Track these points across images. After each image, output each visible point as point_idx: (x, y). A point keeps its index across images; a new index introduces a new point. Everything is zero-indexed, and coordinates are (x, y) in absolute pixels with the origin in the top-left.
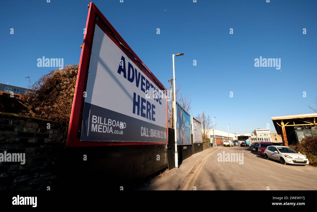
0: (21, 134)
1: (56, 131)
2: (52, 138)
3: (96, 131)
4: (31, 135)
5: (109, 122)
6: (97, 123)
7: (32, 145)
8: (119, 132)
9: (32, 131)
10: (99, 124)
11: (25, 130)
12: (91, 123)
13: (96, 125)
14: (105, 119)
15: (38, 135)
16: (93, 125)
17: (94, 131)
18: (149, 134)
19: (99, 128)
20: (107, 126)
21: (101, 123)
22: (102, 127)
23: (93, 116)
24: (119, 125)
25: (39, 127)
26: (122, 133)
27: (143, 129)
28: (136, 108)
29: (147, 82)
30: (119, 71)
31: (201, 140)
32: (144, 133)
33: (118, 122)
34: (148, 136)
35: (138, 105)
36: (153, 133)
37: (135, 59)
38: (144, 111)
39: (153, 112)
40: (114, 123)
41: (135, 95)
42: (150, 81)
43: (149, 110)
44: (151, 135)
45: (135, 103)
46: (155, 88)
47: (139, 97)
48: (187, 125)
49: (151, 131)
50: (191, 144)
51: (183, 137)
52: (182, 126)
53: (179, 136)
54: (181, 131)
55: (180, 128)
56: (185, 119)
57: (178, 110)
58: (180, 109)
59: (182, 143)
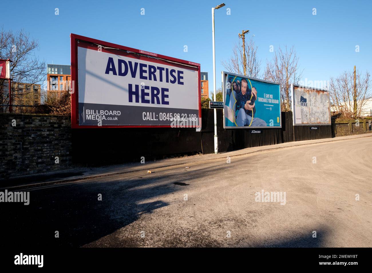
0: (50, 123)
1: (67, 121)
2: (65, 124)
3: (91, 119)
4: (55, 123)
5: (101, 112)
6: (90, 114)
7: (56, 128)
8: (113, 119)
9: (55, 121)
10: (92, 114)
11: (51, 121)
12: (85, 115)
13: (90, 116)
14: (97, 111)
15: (58, 123)
16: (87, 116)
17: (89, 119)
18: (158, 118)
19: (92, 117)
20: (100, 115)
21: (93, 114)
22: (95, 116)
23: (87, 110)
24: (112, 114)
25: (58, 119)
26: (116, 119)
27: (145, 114)
28: (134, 97)
29: (150, 67)
30: (107, 72)
31: (326, 120)
32: (148, 117)
33: (111, 111)
34: (155, 120)
35: (136, 93)
36: (164, 117)
37: (128, 52)
38: (147, 98)
39: (164, 96)
40: (107, 113)
41: (130, 86)
42: (156, 65)
43: (156, 95)
44: (161, 119)
45: (131, 93)
46: (167, 70)
47: (137, 87)
48: (265, 100)
49: (161, 114)
50: (280, 126)
51: (249, 118)
52: (245, 104)
53: (236, 117)
54: (242, 110)
55: (238, 106)
56: (256, 91)
57: (232, 82)
58: (239, 81)
59: (245, 126)
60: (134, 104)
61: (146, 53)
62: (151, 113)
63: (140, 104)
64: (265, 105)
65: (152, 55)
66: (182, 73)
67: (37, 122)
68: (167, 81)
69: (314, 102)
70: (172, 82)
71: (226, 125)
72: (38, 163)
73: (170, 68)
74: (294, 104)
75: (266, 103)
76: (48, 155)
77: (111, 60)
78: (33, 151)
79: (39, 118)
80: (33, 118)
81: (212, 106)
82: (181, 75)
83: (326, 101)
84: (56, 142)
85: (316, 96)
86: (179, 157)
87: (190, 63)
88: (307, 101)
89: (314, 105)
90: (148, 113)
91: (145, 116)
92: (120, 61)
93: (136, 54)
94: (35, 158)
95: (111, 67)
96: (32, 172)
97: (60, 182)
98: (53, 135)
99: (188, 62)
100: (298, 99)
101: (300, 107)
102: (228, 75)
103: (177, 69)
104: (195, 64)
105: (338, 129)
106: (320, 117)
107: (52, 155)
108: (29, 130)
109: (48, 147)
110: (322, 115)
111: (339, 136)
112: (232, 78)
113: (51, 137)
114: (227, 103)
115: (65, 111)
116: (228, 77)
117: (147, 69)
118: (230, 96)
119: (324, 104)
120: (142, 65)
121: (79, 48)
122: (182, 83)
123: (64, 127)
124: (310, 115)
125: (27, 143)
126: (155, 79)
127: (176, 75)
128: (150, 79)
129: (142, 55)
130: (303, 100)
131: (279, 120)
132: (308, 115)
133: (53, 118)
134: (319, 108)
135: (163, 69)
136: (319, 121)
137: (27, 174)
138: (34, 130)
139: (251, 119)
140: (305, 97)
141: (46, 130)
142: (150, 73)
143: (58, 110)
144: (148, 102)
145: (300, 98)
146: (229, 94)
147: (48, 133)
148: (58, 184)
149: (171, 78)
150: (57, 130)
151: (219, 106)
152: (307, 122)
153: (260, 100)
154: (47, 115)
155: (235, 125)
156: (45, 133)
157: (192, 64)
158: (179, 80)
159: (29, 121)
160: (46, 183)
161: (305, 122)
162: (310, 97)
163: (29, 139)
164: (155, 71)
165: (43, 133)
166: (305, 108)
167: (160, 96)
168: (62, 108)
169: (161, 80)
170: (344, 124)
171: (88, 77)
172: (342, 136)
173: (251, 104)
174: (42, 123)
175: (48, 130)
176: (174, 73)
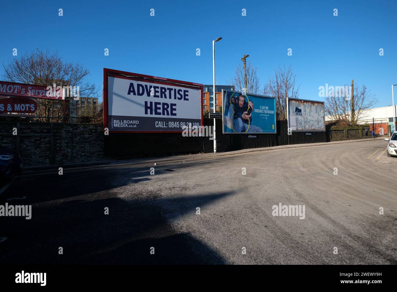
0: (90, 129)
1: (101, 128)
4: (93, 129)
5: (124, 122)
7: (94, 132)
8: (133, 126)
9: (93, 128)
11: (90, 128)
12: (113, 123)
13: (117, 124)
14: (121, 121)
16: (114, 124)
17: (116, 126)
18: (168, 125)
19: (118, 125)
20: (123, 124)
21: (119, 123)
22: (120, 125)
23: (114, 120)
24: (132, 123)
25: (95, 126)
26: (135, 126)
27: (158, 123)
28: (149, 111)
29: (162, 88)
30: (129, 93)
31: (321, 127)
32: (160, 125)
33: (131, 121)
34: (165, 127)
35: (151, 108)
36: (172, 125)
37: (145, 78)
38: (158, 111)
39: (172, 109)
40: (128, 122)
41: (146, 103)
42: (166, 86)
43: (166, 109)
44: (170, 126)
45: (146, 108)
46: (175, 90)
47: (151, 103)
48: (261, 111)
49: (170, 123)
50: (276, 132)
51: (246, 125)
52: (242, 114)
53: (234, 125)
54: (240, 119)
55: (236, 116)
56: (252, 104)
57: (231, 98)
58: (236, 97)
59: (242, 131)
60: (149, 115)
61: (158, 78)
62: (162, 122)
63: (154, 116)
64: (260, 115)
65: (163, 79)
66: (187, 91)
67: (81, 129)
68: (175, 98)
69: (308, 112)
70: (179, 99)
71: (225, 131)
72: (82, 156)
73: (178, 88)
74: (289, 114)
75: (261, 114)
76: (89, 151)
77: (132, 85)
78: (78, 147)
79: (83, 126)
80: (79, 126)
81: (212, 117)
82: (186, 93)
83: (321, 111)
84: (94, 142)
85: (311, 107)
86: (184, 154)
87: (194, 84)
88: (302, 111)
89: (308, 114)
90: (160, 122)
91: (158, 124)
92: (139, 85)
93: (151, 79)
94: (80, 152)
95: (132, 90)
96: (78, 161)
97: (94, 168)
98: (92, 137)
99: (192, 83)
100: (293, 110)
101: (295, 117)
102: (226, 92)
103: (183, 89)
104: (198, 85)
105: (334, 135)
106: (315, 125)
107: (91, 151)
108: (76, 134)
109: (88, 146)
110: (316, 123)
111: (334, 141)
112: (231, 94)
113: (90, 138)
114: (226, 114)
115: (100, 121)
116: (227, 93)
117: (159, 90)
118: (228, 108)
119: (318, 113)
120: (155, 87)
121: (109, 78)
122: (188, 100)
123: (99, 132)
124: (304, 123)
125: (75, 143)
126: (166, 97)
127: (182, 93)
128: (162, 97)
129: (155, 80)
130: (298, 111)
131: (274, 127)
132: (303, 123)
133: (91, 126)
134: (313, 117)
135: (172, 89)
136: (313, 128)
137: (75, 163)
138: (79, 134)
139: (248, 127)
140: (300, 108)
141: (87, 134)
142: (162, 93)
143: (95, 120)
144: (160, 114)
145: (295, 109)
146: (227, 107)
147: (88, 136)
148: (92, 168)
149: (178, 96)
150: (94, 134)
151: (218, 117)
152: (301, 129)
153: (256, 111)
154: (88, 123)
155: (233, 131)
156: (86, 136)
157: (196, 84)
158: (185, 97)
159: (76, 128)
160: (85, 168)
161: (299, 129)
162: (305, 108)
163: (76, 140)
164: (165, 91)
165: (85, 136)
166: (300, 117)
167: (169, 109)
168: (98, 119)
169: (170, 98)
170: (340, 130)
171: (114, 97)
172: (337, 140)
173: (248, 114)
174: (85, 129)
175: (88, 134)
176: (180, 92)
